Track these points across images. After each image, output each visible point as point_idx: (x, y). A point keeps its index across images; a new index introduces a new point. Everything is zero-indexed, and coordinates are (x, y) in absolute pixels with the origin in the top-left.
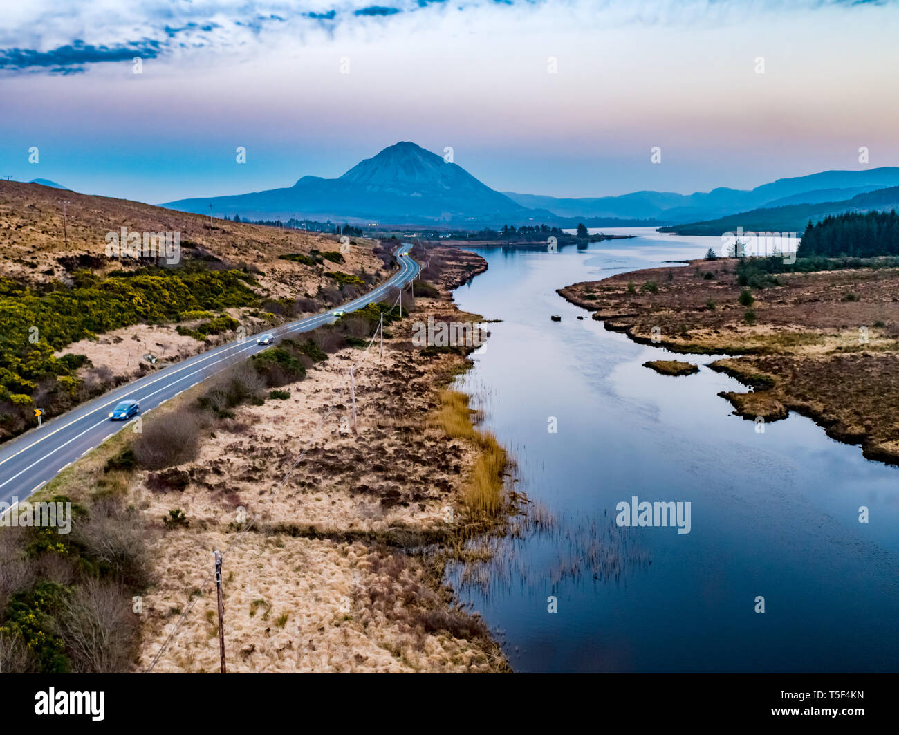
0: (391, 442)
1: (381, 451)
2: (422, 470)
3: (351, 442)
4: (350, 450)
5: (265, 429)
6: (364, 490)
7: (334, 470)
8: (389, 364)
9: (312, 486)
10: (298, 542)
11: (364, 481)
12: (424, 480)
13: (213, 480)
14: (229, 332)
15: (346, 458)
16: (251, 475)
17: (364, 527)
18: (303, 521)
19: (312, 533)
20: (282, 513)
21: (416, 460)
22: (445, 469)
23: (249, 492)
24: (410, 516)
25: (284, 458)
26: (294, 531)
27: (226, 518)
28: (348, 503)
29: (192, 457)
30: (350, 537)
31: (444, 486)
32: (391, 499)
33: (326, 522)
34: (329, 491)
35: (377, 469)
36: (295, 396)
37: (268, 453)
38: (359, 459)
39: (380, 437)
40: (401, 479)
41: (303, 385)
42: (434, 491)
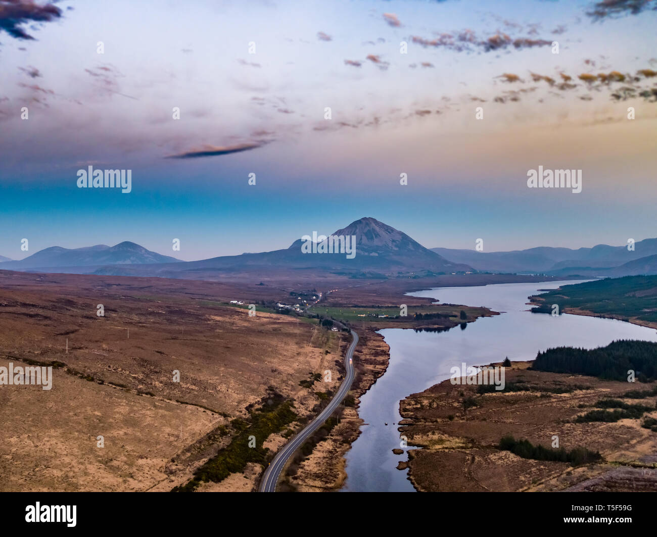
0: (328, 472)
1: (326, 474)
2: (332, 478)
3: (321, 471)
4: (321, 473)
5: (306, 468)
6: (323, 481)
7: (319, 477)
8: (331, 448)
9: (315, 480)
10: (314, 488)
11: (323, 479)
12: (332, 480)
13: (301, 478)
14: (292, 435)
15: (320, 475)
16: (306, 477)
17: (322, 486)
18: (314, 485)
19: (315, 487)
20: (312, 484)
21: (331, 476)
22: (335, 478)
23: (307, 480)
24: (329, 485)
25: (311, 474)
26: (313, 486)
27: (304, 484)
28: (320, 483)
29: (297, 474)
30: (321, 488)
31: (334, 481)
32: (326, 482)
33: (317, 485)
34: (318, 480)
35: (325, 477)
36: (311, 459)
37: (308, 473)
38: (322, 475)
39: (326, 470)
40: (328, 479)
41: (312, 456)
42: (333, 482)
